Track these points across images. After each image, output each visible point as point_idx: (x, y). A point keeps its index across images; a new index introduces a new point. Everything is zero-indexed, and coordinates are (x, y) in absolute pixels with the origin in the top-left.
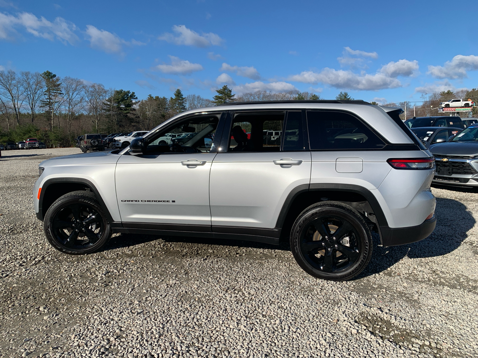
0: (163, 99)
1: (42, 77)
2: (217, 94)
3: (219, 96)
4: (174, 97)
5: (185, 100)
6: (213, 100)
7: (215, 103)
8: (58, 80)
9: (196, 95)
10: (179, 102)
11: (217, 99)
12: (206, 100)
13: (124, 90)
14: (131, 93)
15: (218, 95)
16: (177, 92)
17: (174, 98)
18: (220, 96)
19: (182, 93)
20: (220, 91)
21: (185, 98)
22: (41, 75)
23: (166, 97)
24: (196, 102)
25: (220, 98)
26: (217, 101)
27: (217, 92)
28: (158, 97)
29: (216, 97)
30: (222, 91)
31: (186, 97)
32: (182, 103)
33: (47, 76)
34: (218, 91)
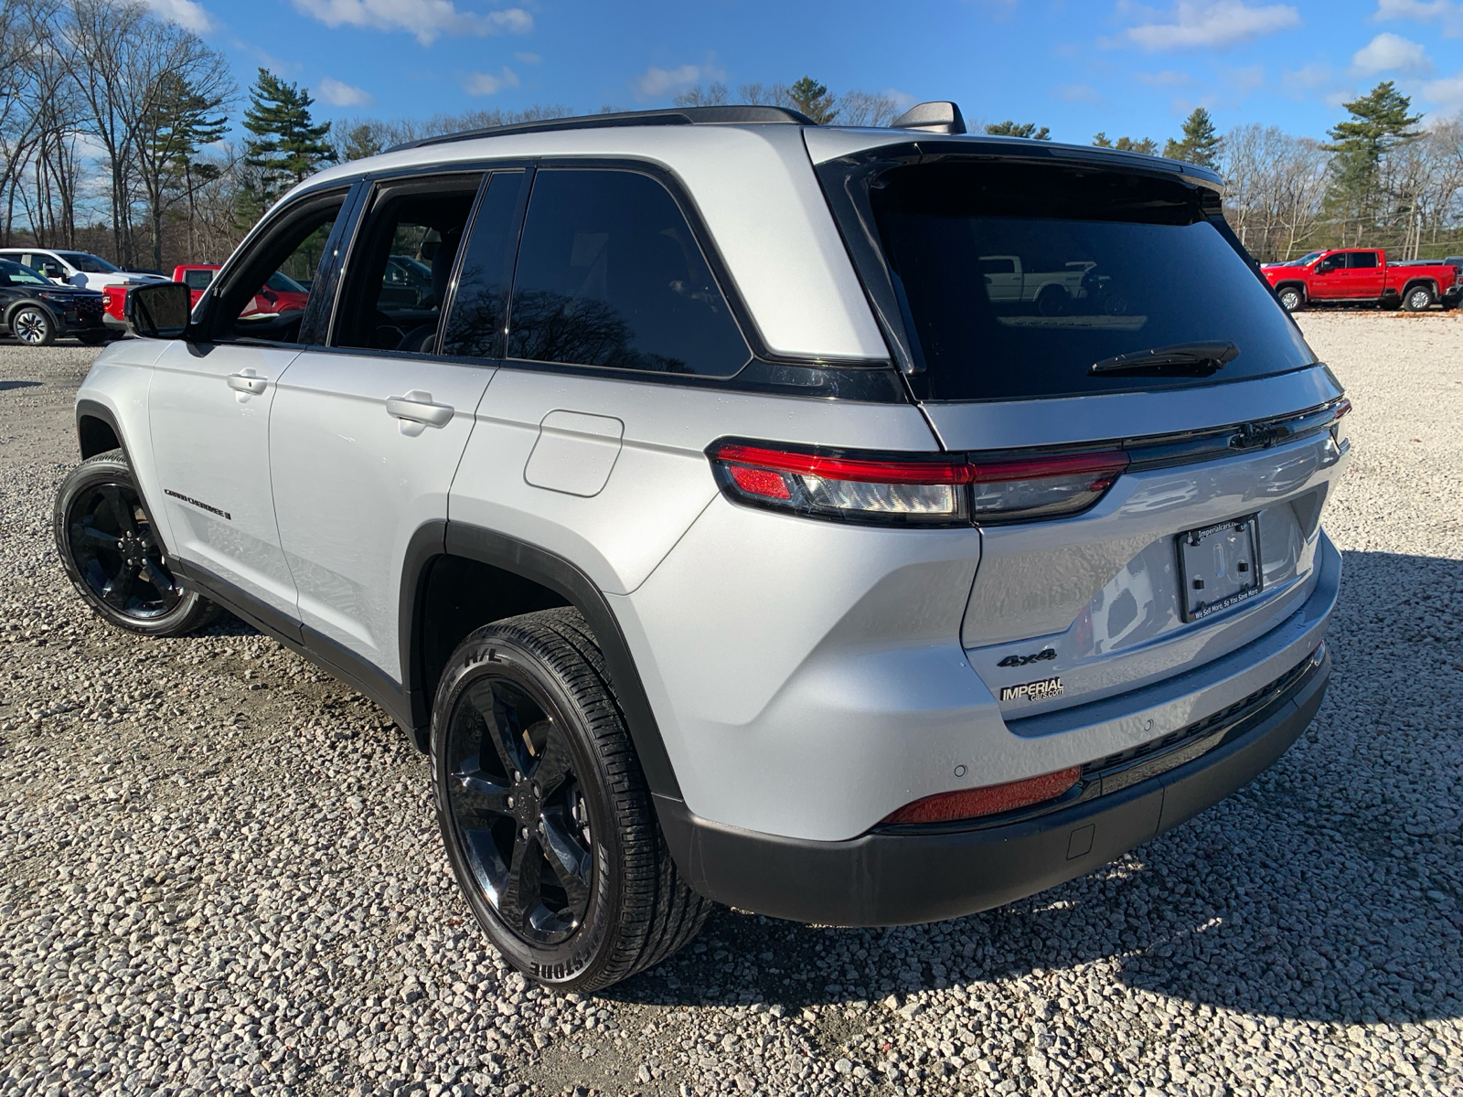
0: (1143, 147)
1: (789, 98)
2: (1348, 118)
3: (1353, 126)
4: (1181, 137)
5: (1217, 145)
6: (1329, 141)
7: (1334, 150)
8: (829, 102)
9: (1265, 127)
10: (1198, 154)
11: (1343, 137)
12: (1301, 142)
13: (1015, 124)
14: (1038, 131)
15: (1350, 121)
16: (1193, 120)
17: (1180, 142)
18: (1357, 123)
19: (1212, 120)
20: (1359, 104)
21: (1221, 139)
22: (788, 92)
23: (1153, 139)
24: (1258, 151)
25: (1354, 131)
26: (1341, 141)
27: (1346, 110)
28: (1127, 139)
29: (1340, 127)
30: (1367, 106)
31: (1226, 133)
32: (1210, 156)
33: (804, 92)
34: (1351, 108)
